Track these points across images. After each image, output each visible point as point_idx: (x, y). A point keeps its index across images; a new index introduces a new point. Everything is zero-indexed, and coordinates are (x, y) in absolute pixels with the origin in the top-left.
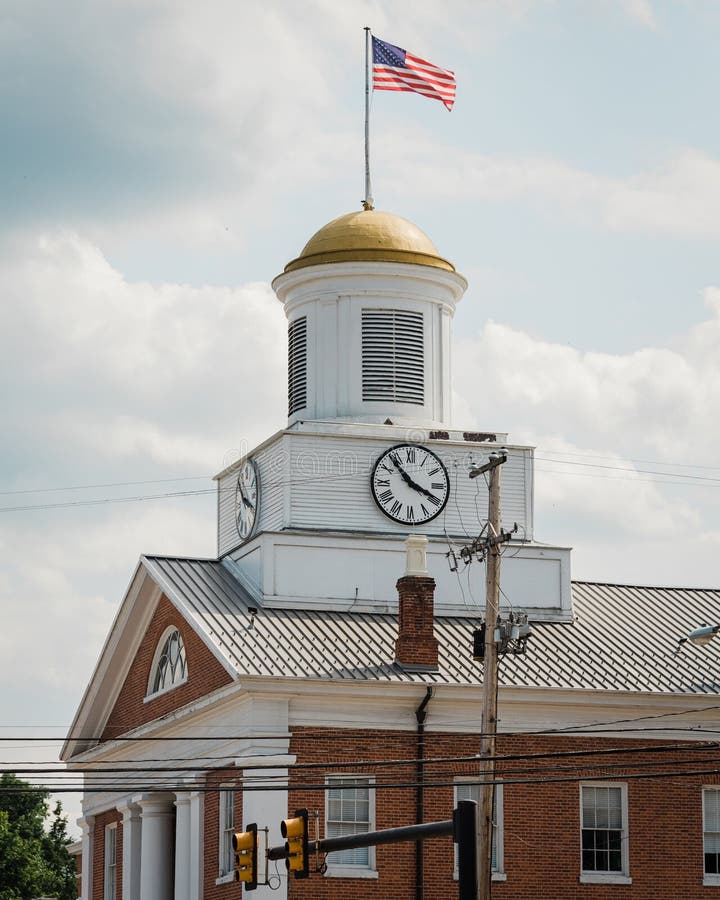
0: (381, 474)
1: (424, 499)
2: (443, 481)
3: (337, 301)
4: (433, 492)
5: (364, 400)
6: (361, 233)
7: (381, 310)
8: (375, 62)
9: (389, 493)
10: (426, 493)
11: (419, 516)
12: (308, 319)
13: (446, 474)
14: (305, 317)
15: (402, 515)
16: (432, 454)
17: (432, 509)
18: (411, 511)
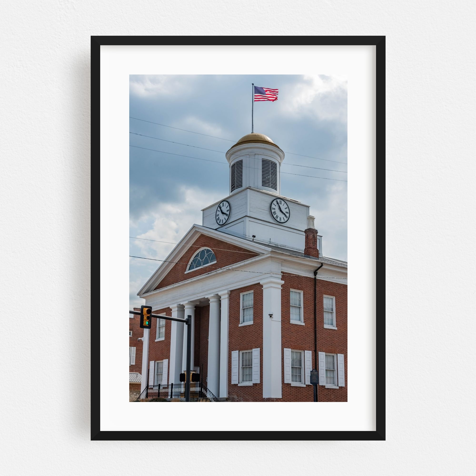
0: (273, 206)
1: (284, 216)
2: (288, 212)
3: (254, 155)
4: (286, 214)
5: (262, 186)
6: (260, 137)
7: (267, 160)
8: (255, 93)
9: (275, 212)
10: (284, 214)
11: (282, 221)
12: (243, 161)
13: (289, 210)
14: (242, 160)
15: (278, 220)
16: (286, 203)
17: (286, 219)
18: (280, 219)
